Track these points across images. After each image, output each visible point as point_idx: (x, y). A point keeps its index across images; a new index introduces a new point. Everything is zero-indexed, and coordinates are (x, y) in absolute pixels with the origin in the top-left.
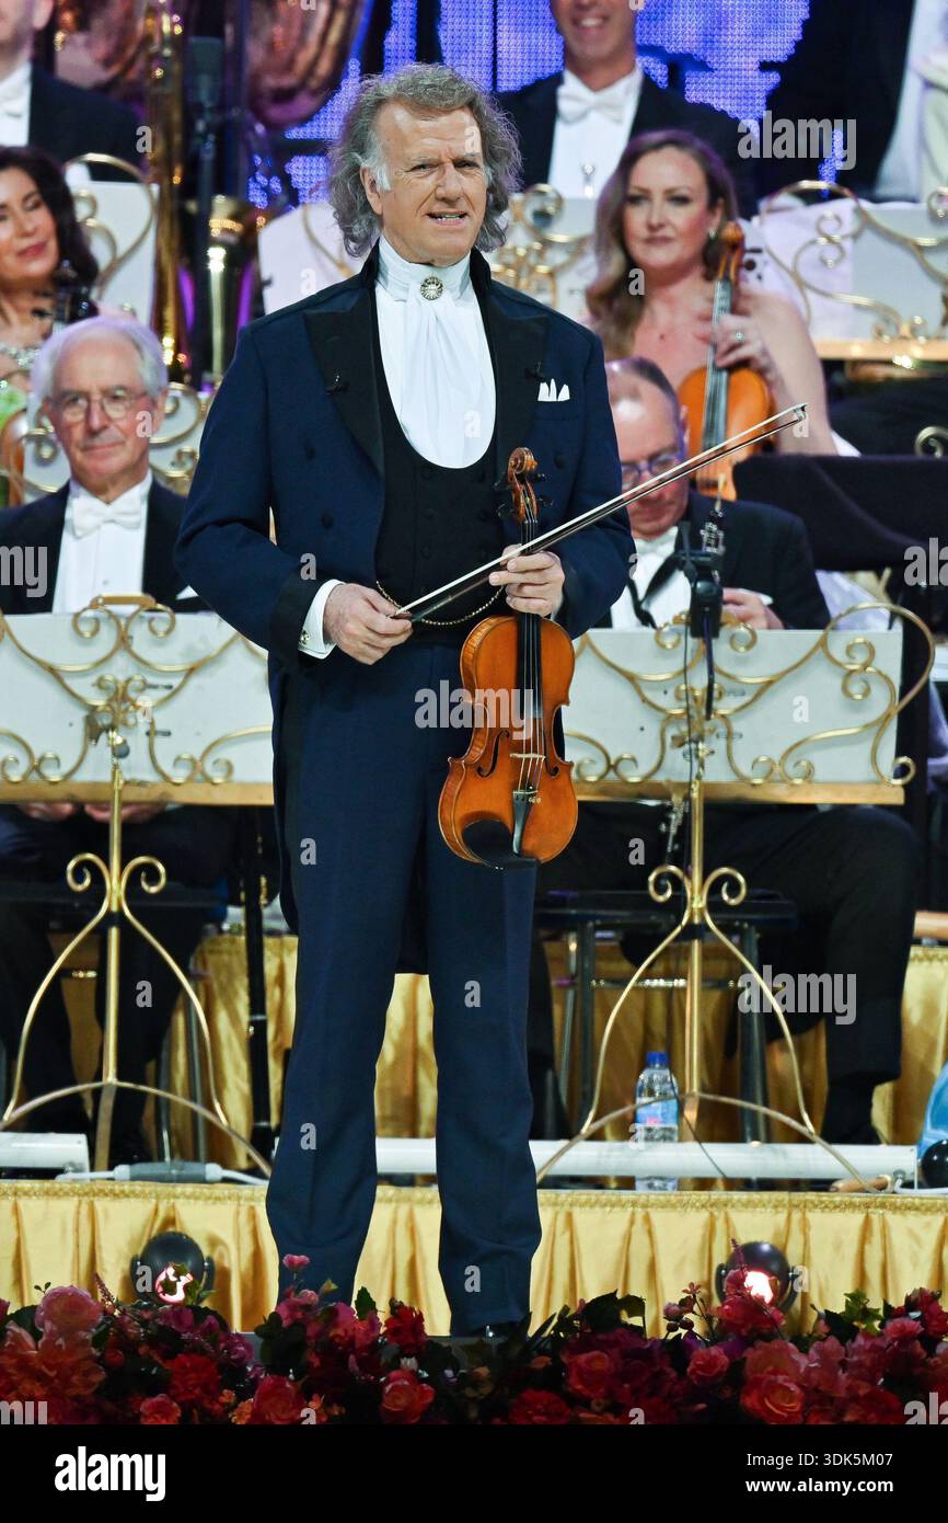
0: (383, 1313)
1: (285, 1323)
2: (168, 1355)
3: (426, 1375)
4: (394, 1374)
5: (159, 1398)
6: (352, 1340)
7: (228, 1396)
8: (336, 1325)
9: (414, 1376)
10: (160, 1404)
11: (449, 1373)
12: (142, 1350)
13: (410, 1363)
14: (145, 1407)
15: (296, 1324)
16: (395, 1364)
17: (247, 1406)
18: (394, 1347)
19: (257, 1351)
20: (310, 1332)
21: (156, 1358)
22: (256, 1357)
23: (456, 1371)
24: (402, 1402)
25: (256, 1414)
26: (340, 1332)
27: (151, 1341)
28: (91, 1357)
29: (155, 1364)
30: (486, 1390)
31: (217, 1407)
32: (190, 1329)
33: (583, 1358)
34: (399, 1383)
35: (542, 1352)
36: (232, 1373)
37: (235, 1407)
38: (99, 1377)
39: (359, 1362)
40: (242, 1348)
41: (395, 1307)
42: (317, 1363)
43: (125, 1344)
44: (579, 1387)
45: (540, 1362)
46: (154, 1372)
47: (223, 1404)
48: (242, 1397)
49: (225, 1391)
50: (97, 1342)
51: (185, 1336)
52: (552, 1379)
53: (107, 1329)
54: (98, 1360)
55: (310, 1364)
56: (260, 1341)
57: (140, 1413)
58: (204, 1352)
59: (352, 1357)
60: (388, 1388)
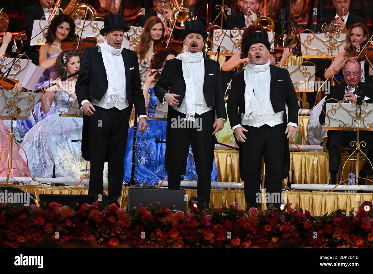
0: (304, 212)
1: (288, 213)
2: (270, 219)
3: (311, 222)
4: (306, 222)
5: (268, 225)
6: (299, 216)
7: (279, 225)
8: (297, 214)
9: (309, 222)
10: (268, 226)
11: (314, 222)
12: (265, 218)
13: (308, 220)
14: (266, 227)
15: (290, 214)
16: (306, 220)
17: (282, 227)
18: (306, 218)
19: (284, 218)
20: (292, 215)
21: (268, 219)
22: (284, 219)
23: (315, 221)
24: (307, 226)
25: (284, 228)
26: (297, 215)
27: (267, 216)
28: (257, 219)
29: (268, 220)
30: (320, 224)
31: (277, 227)
32: (273, 214)
33: (336, 219)
34: (307, 223)
35: (329, 218)
36: (280, 222)
37: (280, 227)
38: (259, 222)
39: (300, 220)
40: (281, 217)
41: (306, 211)
42: (293, 220)
43: (263, 217)
44: (335, 224)
45: (329, 220)
46: (267, 221)
47: (278, 226)
48: (281, 225)
49: (279, 224)
50: (258, 216)
51: (272, 215)
52: (331, 222)
53: (260, 214)
54: (259, 219)
55: (292, 220)
56: (284, 216)
57: (265, 228)
58: (275, 218)
59: (299, 219)
60: (305, 224)
